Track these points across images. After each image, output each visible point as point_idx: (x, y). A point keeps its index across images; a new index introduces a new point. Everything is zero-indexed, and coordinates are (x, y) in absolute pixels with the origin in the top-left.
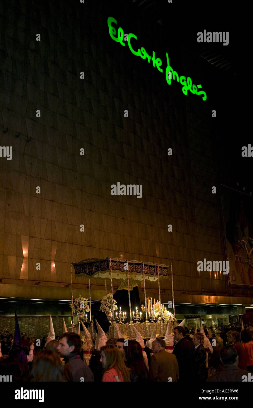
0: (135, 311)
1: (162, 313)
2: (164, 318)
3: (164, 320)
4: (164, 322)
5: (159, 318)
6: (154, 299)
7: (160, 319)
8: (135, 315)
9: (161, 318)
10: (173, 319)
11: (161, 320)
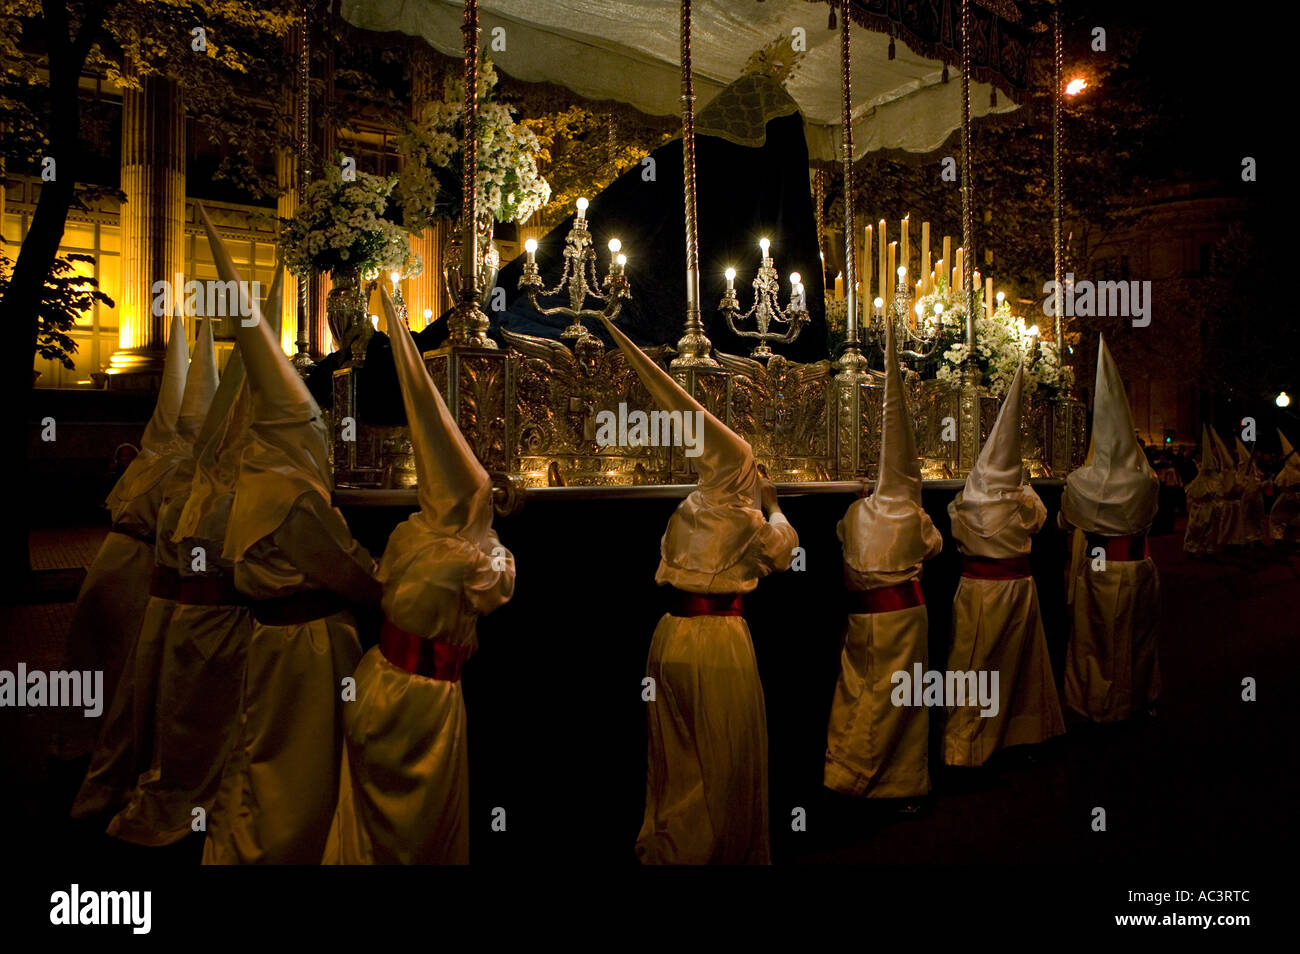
0: (752, 266)
1: (974, 318)
2: (987, 353)
3: (992, 362)
4: (986, 382)
5: (956, 346)
6: (926, 226)
7: (957, 353)
8: (746, 294)
9: (967, 347)
10: (1049, 369)
11: (964, 363)
